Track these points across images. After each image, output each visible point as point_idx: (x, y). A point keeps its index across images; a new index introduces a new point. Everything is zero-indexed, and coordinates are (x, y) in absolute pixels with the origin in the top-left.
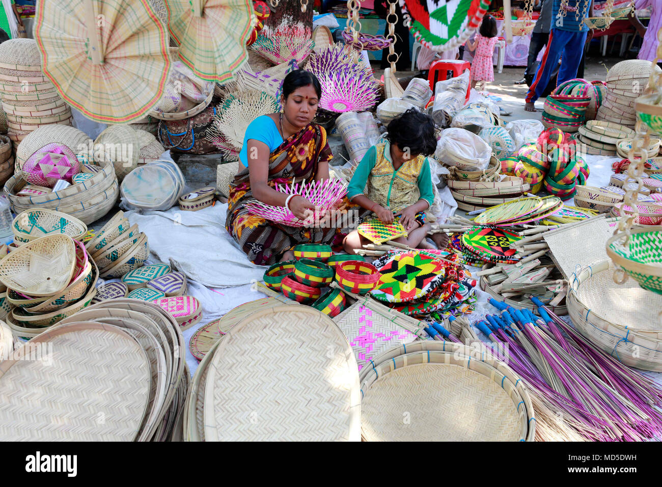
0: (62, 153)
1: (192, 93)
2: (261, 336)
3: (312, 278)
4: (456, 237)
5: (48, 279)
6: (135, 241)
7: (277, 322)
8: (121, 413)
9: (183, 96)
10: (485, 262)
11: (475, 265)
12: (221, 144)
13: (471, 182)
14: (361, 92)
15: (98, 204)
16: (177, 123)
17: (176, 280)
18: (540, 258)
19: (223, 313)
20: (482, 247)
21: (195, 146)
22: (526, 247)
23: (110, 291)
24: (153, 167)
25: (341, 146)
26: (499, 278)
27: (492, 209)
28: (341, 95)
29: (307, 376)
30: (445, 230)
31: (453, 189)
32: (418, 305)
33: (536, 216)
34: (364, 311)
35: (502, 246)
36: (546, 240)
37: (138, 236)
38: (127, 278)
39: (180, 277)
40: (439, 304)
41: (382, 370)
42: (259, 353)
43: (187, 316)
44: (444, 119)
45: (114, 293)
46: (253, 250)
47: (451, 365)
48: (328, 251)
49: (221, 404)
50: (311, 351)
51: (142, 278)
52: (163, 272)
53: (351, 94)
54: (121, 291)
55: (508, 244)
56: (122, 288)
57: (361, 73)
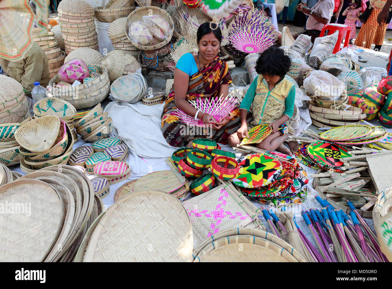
0: (79, 65)
1: (159, 35)
2: (138, 208)
3: (196, 165)
4: (305, 145)
5: (45, 141)
6: (102, 123)
7: (150, 200)
8: (40, 244)
9: (154, 36)
10: (320, 168)
11: (313, 167)
12: (173, 67)
13: (323, 109)
14: (265, 41)
15: (95, 96)
16: (150, 52)
17: (121, 150)
18: (361, 172)
19: (142, 175)
20: (319, 157)
21: (158, 66)
22: (351, 163)
23: (82, 151)
24: (130, 77)
25: (246, 74)
26: (328, 181)
27: (335, 129)
28: (252, 42)
29: (160, 243)
30: (297, 140)
31: (311, 111)
32: (262, 191)
33: (365, 140)
34: (223, 193)
35: (335, 158)
36: (367, 160)
37: (105, 120)
38: (95, 144)
39: (123, 148)
40: (277, 193)
41: (218, 244)
42: (134, 219)
43: (118, 175)
44: (316, 63)
45: (84, 153)
46: (169, 137)
47: (269, 249)
48: (213, 145)
49: (100, 251)
50: (167, 225)
51: (102, 145)
52: (116, 143)
53: (258, 42)
54: (88, 152)
55: (340, 157)
56: (89, 150)
57: (267, 29)
